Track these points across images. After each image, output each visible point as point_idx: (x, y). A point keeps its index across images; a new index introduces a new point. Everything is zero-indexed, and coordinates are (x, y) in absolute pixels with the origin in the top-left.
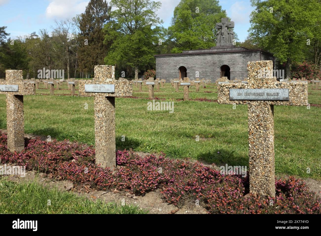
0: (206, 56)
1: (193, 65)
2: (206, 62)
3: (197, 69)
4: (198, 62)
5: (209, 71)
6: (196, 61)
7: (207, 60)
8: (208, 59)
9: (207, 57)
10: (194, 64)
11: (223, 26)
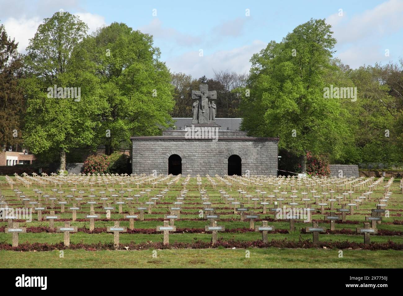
0: (209, 142)
1: (191, 154)
2: (210, 150)
3: (196, 159)
4: (198, 150)
5: (214, 162)
6: (195, 148)
7: (211, 148)
8: (213, 146)
9: (211, 144)
10: (192, 152)
11: (204, 96)
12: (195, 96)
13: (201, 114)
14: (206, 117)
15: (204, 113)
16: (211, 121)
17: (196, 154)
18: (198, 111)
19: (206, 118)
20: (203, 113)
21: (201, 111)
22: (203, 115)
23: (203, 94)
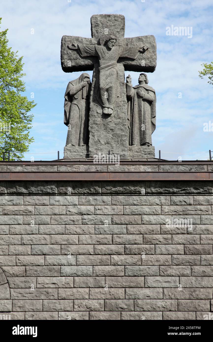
11: (108, 54)
12: (75, 55)
13: (99, 120)
14: (119, 132)
15: (108, 115)
16: (137, 145)
17: (63, 259)
18: (88, 109)
19: (118, 136)
20: (106, 116)
21: (100, 111)
22: (106, 127)
23: (106, 44)
